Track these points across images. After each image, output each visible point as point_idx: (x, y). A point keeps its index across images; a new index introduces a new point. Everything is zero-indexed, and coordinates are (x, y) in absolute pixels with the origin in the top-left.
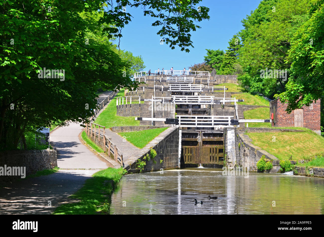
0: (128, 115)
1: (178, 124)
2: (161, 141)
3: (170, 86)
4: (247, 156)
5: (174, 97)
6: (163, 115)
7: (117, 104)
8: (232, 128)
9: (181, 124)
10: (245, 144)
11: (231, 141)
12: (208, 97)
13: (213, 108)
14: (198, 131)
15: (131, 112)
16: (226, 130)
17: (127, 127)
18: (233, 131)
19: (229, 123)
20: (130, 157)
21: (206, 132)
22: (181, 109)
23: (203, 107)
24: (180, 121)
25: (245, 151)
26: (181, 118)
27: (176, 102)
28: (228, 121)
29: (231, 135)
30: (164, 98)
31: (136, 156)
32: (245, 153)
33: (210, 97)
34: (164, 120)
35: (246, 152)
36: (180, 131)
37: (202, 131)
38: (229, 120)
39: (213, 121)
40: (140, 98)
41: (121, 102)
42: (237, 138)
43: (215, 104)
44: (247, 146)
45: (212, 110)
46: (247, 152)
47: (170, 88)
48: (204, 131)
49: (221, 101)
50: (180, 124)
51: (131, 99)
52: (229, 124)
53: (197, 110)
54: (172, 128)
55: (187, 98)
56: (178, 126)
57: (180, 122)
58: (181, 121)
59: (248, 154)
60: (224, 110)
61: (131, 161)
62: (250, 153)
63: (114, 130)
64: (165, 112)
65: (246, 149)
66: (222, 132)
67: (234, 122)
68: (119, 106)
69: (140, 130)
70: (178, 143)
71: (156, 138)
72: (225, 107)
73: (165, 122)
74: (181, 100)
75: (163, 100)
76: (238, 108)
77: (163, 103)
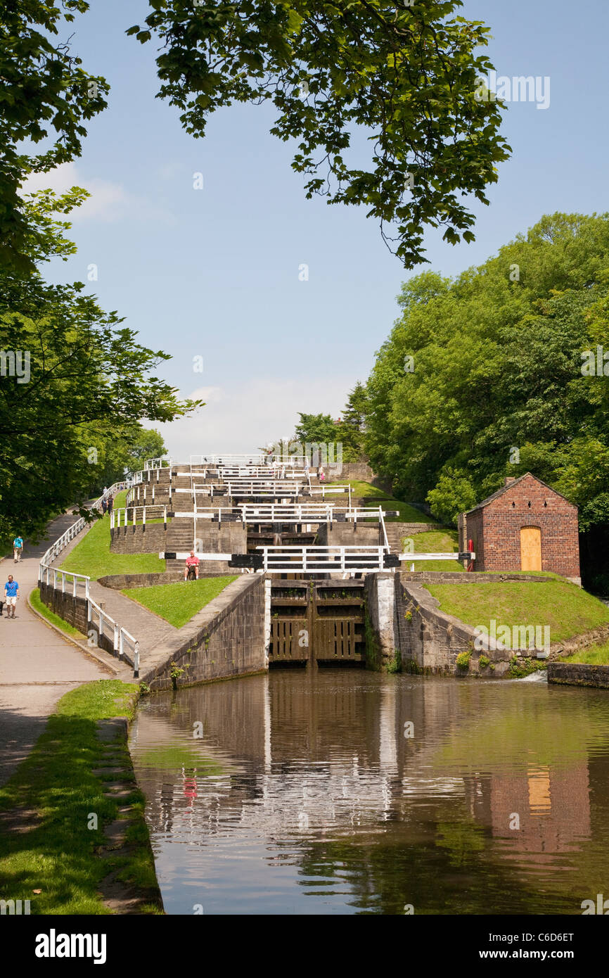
0: (139, 550)
1: (262, 567)
2: (226, 607)
3: (229, 485)
4: (429, 639)
5: (244, 507)
6: (219, 547)
7: (112, 526)
8: (388, 575)
9: (270, 566)
10: (422, 610)
11: (387, 604)
12: (315, 507)
13: (331, 530)
14: (305, 584)
15: (144, 542)
16: (372, 579)
17: (141, 576)
18: (391, 581)
19: (381, 562)
20: (155, 647)
21: (324, 586)
22: (258, 534)
23: (308, 529)
24: (266, 559)
25: (423, 627)
26: (270, 551)
27: (247, 518)
28: (376, 558)
29: (385, 592)
30: (220, 509)
31: (170, 646)
32: (424, 631)
33: (325, 507)
34: (228, 557)
35: (427, 630)
36: (268, 584)
37: (315, 584)
38: (381, 554)
39: (343, 559)
40: (165, 511)
41: (123, 521)
43: (336, 521)
44: (428, 615)
45: (330, 536)
46: (429, 629)
47: (230, 490)
48: (320, 584)
49: (347, 515)
50: (266, 566)
51: (144, 512)
52: (381, 566)
53: (292, 534)
54: (247, 575)
55: (273, 510)
56: (260, 571)
57: (266, 562)
58: (270, 559)
59: (432, 635)
60: (356, 536)
61: (157, 658)
62: (435, 633)
63: (111, 584)
64: (223, 540)
65: (425, 622)
66: (362, 585)
67: (391, 560)
68: (116, 530)
69: (174, 582)
70: (263, 611)
71: (214, 601)
72: (358, 528)
73: (229, 562)
74: (256, 513)
75: (217, 515)
76: (387, 530)
77: (220, 520)
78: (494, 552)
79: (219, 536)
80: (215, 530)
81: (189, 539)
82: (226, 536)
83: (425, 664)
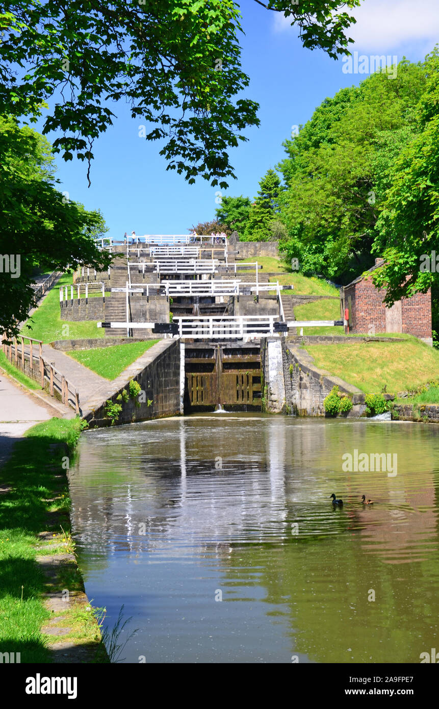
0: (84, 318)
1: (178, 333)
2: (148, 365)
3: (158, 264)
4: (306, 388)
5: (167, 283)
6: (148, 316)
7: (61, 300)
8: (277, 339)
9: (184, 333)
10: (301, 366)
11: (275, 361)
12: (227, 283)
13: (238, 301)
14: (213, 346)
15: (87, 312)
16: (265, 341)
17: (83, 341)
18: (279, 343)
19: (272, 328)
20: (93, 396)
21: (229, 347)
22: (180, 305)
23: (220, 300)
24: (181, 327)
25: (301, 379)
26: (184, 321)
27: (170, 292)
28: (268, 325)
29: (274, 352)
30: (147, 285)
31: (103, 395)
32: (302, 382)
33: (232, 283)
34: (152, 326)
35: (304, 381)
36: (182, 346)
37: (221, 346)
38: (271, 322)
39: (241, 326)
40: (103, 287)
41: (69, 295)
42: (287, 356)
43: (241, 294)
44: (305, 369)
45: (237, 306)
46: (306, 380)
47: (158, 268)
48: (226, 345)
49: (252, 289)
50: (181, 333)
51: (87, 288)
52: (272, 331)
53: (209, 306)
54: (167, 340)
55: (190, 286)
56: (177, 337)
57: (180, 330)
58: (184, 327)
59: (308, 385)
60: (258, 306)
61: (94, 404)
62: (310, 383)
63: (59, 347)
64: (151, 311)
65: (303, 375)
66: (259, 346)
67: (280, 327)
68: (64, 303)
69: (108, 346)
70: (178, 367)
71: (138, 360)
72: (260, 300)
73: (153, 329)
74: (179, 288)
75: (145, 290)
76: (283, 301)
77: (148, 295)
78: (364, 319)
79: (148, 307)
80: (145, 302)
81: (123, 310)
82: (153, 307)
83: (303, 408)
